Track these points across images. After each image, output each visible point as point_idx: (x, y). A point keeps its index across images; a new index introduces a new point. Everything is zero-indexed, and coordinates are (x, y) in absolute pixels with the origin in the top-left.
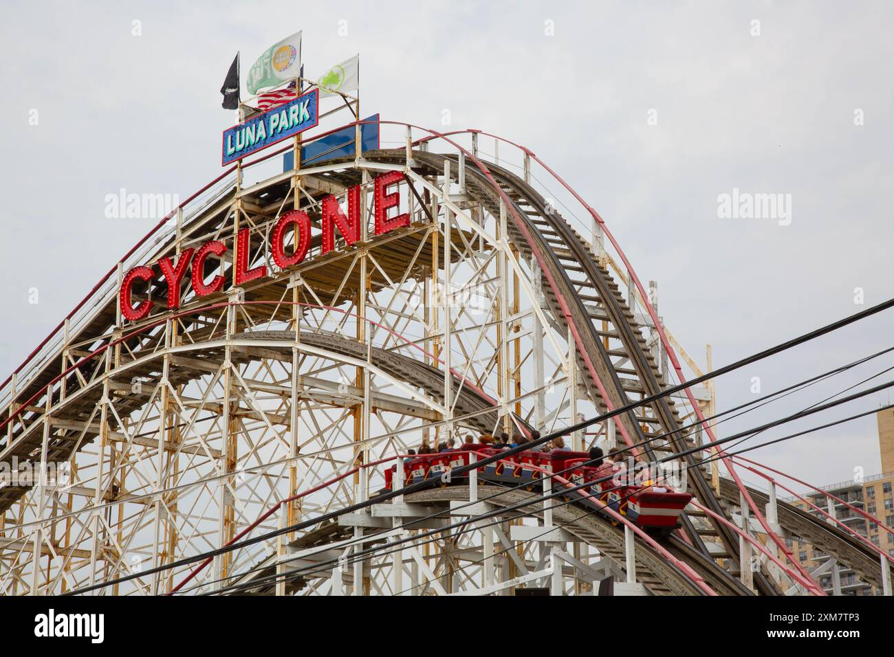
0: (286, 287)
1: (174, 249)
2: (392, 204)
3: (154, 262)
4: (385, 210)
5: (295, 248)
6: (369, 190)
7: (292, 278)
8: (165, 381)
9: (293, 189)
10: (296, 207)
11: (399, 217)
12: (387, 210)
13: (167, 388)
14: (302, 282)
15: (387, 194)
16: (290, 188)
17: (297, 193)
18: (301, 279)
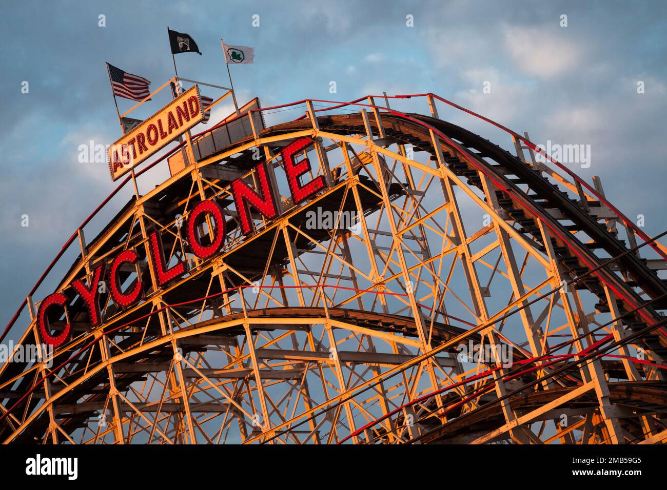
0: (211, 276)
1: (83, 270)
2: (303, 170)
3: (65, 286)
4: (298, 178)
5: (212, 238)
6: (276, 165)
7: (215, 266)
8: (113, 391)
9: (196, 182)
10: (203, 198)
11: (314, 180)
12: (300, 177)
13: (117, 397)
14: (226, 267)
15: (296, 163)
16: (192, 182)
17: (200, 185)
18: (225, 264)
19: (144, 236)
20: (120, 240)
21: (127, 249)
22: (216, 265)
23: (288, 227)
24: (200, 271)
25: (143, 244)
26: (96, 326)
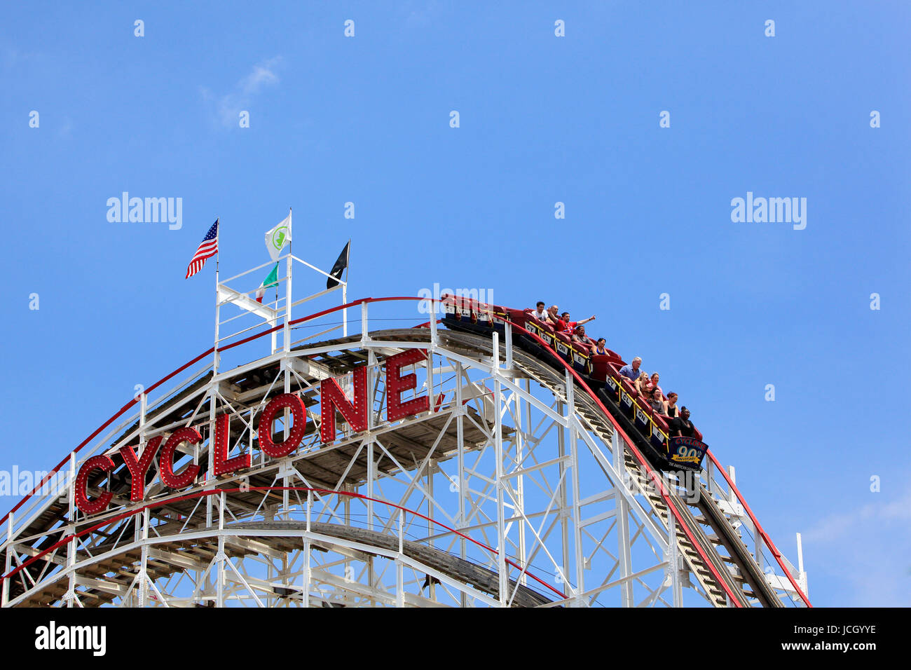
0: (275, 477)
1: (138, 438)
2: (407, 386)
3: (114, 451)
5: (286, 436)
7: (282, 468)
8: (142, 575)
9: (283, 372)
10: (287, 391)
11: (416, 400)
12: (401, 393)
14: (294, 471)
15: (401, 375)
16: (279, 370)
17: (287, 375)
18: (293, 468)
19: (213, 418)
20: (183, 417)
21: (191, 426)
22: (284, 466)
23: (375, 444)
24: (264, 469)
25: (208, 426)
26: (136, 501)
